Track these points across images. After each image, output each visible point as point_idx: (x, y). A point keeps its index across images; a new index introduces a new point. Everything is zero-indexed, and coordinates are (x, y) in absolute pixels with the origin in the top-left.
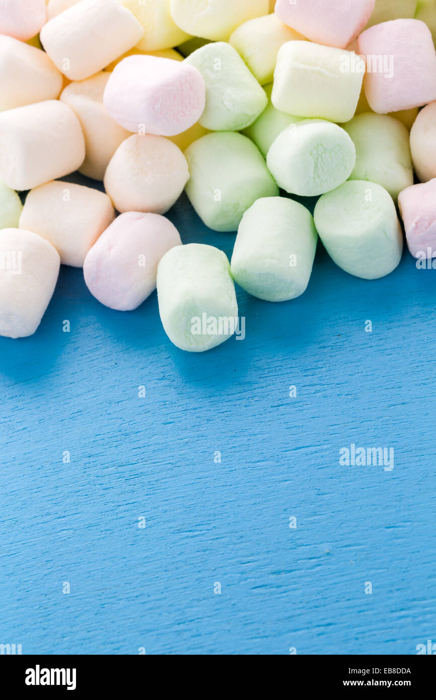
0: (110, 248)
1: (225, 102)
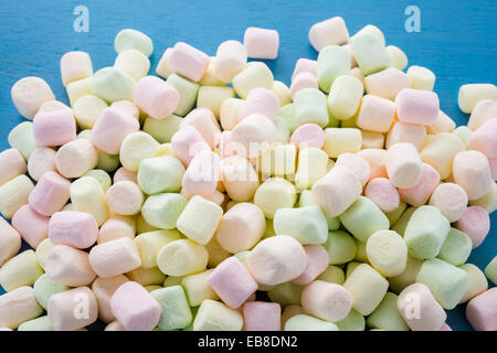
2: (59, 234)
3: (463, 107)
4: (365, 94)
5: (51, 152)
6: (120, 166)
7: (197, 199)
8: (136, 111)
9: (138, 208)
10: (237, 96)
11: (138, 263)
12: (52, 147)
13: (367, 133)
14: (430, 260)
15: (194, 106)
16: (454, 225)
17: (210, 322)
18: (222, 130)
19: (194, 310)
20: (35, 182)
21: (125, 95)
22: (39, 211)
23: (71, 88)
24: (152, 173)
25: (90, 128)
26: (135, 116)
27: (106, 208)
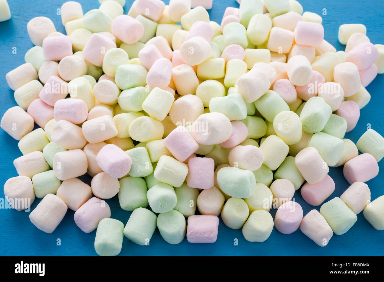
0: (84, 213)
1: (138, 171)
2: (61, 113)
3: (342, 40)
4: (273, 27)
5: (55, 63)
6: (103, 73)
7: (156, 89)
8: (114, 38)
9: (116, 98)
10: (183, 29)
11: (116, 132)
12: (55, 61)
13: (274, 53)
14: (317, 133)
15: (155, 36)
16: (335, 112)
17: (166, 168)
18: (173, 50)
19: (154, 164)
20: (43, 85)
21: (106, 28)
22: (47, 102)
23: (68, 26)
24: (125, 74)
25: (81, 50)
26: (113, 40)
27: (94, 99)
